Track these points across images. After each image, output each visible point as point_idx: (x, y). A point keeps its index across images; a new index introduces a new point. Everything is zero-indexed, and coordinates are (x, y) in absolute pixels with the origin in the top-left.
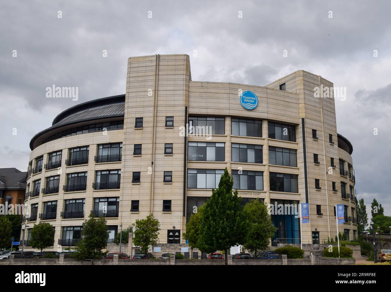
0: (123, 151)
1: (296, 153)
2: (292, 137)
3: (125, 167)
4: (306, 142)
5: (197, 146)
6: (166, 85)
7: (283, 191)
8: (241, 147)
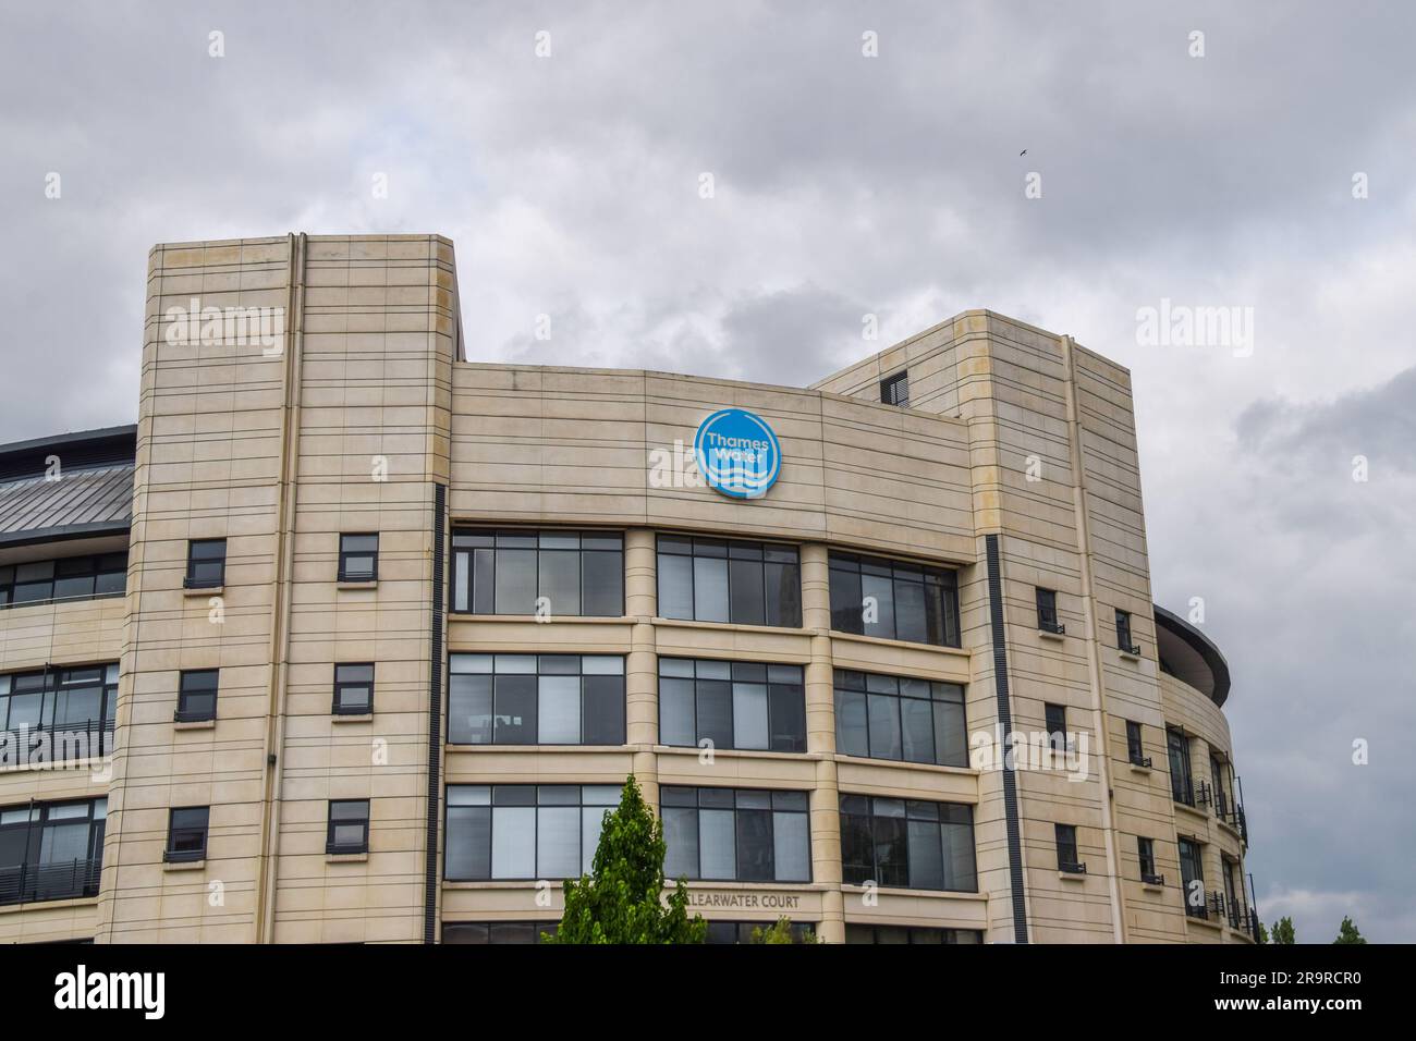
0: (119, 703)
1: (964, 699)
2: (942, 629)
3: (130, 783)
4: (1007, 646)
5: (494, 674)
6: (341, 383)
7: (905, 883)
8: (705, 672)
